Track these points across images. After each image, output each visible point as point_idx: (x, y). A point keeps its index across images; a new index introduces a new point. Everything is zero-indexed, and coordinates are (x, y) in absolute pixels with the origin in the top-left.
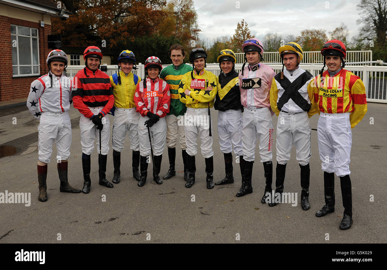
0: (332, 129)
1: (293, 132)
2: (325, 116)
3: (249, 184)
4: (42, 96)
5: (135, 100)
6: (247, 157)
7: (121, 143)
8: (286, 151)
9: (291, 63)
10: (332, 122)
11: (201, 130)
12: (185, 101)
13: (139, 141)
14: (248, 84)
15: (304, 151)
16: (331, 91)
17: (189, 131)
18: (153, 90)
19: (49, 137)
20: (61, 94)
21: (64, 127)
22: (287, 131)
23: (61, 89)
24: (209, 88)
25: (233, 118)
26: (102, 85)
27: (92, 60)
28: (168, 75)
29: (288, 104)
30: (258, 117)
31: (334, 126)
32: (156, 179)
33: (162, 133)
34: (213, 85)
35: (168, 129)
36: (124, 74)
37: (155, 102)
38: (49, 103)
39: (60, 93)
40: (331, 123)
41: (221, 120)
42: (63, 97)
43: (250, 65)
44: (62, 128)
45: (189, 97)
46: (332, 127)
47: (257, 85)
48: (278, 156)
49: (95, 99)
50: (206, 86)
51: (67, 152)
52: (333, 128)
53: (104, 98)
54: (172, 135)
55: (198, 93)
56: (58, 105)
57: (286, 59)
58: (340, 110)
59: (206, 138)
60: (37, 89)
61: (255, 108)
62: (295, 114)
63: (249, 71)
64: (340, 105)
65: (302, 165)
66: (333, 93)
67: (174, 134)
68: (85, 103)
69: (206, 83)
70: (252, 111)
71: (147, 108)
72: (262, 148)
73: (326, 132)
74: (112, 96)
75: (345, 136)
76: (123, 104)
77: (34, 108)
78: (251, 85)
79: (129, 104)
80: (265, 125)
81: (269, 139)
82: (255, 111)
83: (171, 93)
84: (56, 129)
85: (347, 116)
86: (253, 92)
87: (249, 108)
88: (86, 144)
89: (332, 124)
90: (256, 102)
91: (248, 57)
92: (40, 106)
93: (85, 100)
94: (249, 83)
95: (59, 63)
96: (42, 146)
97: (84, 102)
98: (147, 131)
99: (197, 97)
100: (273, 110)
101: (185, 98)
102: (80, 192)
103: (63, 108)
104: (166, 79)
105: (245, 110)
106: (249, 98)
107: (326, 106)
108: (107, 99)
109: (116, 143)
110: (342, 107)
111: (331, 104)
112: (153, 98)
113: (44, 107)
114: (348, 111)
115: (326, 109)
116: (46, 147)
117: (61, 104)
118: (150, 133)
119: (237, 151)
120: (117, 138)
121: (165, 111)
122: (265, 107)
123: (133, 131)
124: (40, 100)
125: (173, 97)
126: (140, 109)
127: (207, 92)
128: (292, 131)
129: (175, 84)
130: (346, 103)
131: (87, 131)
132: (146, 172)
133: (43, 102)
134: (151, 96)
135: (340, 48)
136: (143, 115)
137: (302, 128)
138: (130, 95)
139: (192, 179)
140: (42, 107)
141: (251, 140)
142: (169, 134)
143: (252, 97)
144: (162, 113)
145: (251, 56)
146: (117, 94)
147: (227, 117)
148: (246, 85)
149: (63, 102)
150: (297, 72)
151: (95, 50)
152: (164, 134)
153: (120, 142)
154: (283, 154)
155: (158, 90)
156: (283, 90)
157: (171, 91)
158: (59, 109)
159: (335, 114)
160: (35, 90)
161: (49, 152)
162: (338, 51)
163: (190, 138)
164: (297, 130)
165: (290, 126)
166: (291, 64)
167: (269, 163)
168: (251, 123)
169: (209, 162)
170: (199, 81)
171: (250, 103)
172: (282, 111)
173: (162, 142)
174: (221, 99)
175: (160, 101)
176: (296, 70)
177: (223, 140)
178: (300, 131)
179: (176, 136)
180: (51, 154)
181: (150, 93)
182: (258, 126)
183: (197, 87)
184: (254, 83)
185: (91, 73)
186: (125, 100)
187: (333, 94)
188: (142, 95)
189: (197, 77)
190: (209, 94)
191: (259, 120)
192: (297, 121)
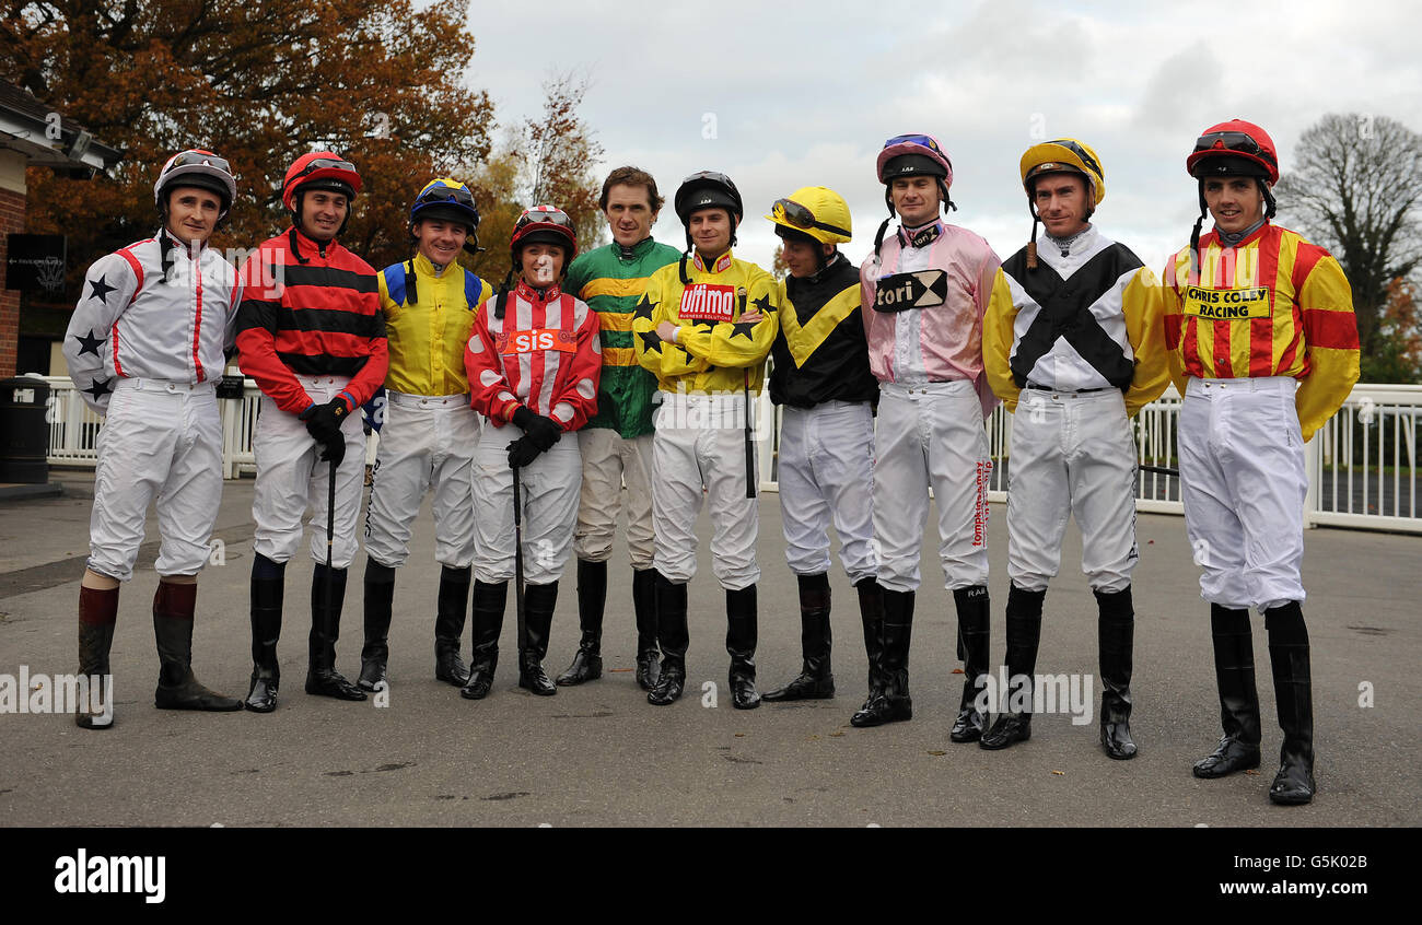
0: (1232, 433)
1: (1069, 461)
2: (1206, 391)
3: (897, 680)
4: (126, 317)
5: (466, 365)
6: (889, 576)
7: (400, 531)
8: (1045, 536)
9: (1063, 207)
10: (1233, 409)
11: (715, 477)
12: (657, 363)
13: (472, 526)
14: (899, 292)
15: (1112, 536)
16: (1229, 298)
17: (669, 480)
18: (539, 325)
19: (140, 474)
20: (199, 312)
21: (198, 442)
22: (1048, 461)
23: (199, 293)
24: (750, 317)
25: (843, 432)
26: (349, 296)
27: (323, 200)
28: (594, 278)
29: (1053, 357)
30: (934, 415)
31: (1238, 423)
32: (530, 680)
33: (566, 492)
34: (763, 304)
35: (585, 486)
36: (431, 266)
37: (547, 369)
38: (154, 343)
39: (195, 308)
40: (1230, 413)
41: (797, 440)
42: (207, 324)
43: (905, 226)
44: (189, 445)
45: (673, 349)
46: (1233, 425)
47: (930, 297)
48: (1014, 557)
49: (322, 344)
50: (737, 309)
51: (200, 544)
52: (1234, 431)
53: (354, 345)
54: (600, 508)
55: (710, 332)
56: (185, 354)
57: (1047, 194)
58: (1260, 367)
59: (733, 508)
60: (112, 289)
61: (926, 380)
62: (1079, 395)
63: (903, 247)
64: (1261, 346)
65: (1105, 591)
66: (1236, 301)
67: (607, 503)
68: (283, 356)
69: (737, 301)
70: (911, 393)
71: (515, 395)
72: (951, 535)
73: (1210, 449)
74: (380, 342)
75: (1282, 460)
76: (420, 380)
77: (90, 361)
78: (909, 297)
79: (442, 378)
80: (961, 445)
81: (976, 500)
82: (924, 393)
83: (604, 343)
84: (168, 445)
85: (1286, 388)
86: (918, 323)
87: (902, 380)
88: (275, 516)
89: (1233, 417)
90: (930, 357)
91: (900, 197)
92: (116, 353)
93: (285, 347)
94: (903, 289)
95: (201, 196)
96: (111, 507)
97: (278, 353)
98: (509, 480)
99: (705, 345)
100: (995, 387)
101: (659, 351)
102: (238, 707)
103: (203, 364)
104: (587, 293)
105: (887, 392)
106: (901, 343)
107: (1209, 352)
108: (366, 351)
109: (382, 528)
110: (1267, 355)
111: (1228, 342)
112: (539, 355)
113: (131, 356)
114: (1288, 369)
115: (1209, 363)
116: (122, 514)
117: (195, 350)
118: (522, 490)
119: (856, 558)
120: (388, 507)
121: (583, 406)
122: (962, 379)
123: (451, 486)
124: (116, 330)
125: (610, 362)
126: (487, 396)
127: (743, 329)
128: (1067, 456)
129: (620, 312)
130: (1281, 340)
131: (283, 467)
132: (495, 647)
133: (130, 340)
134: (534, 348)
135: (1252, 148)
136: (499, 422)
137: (1103, 446)
138: (450, 347)
139: (673, 675)
140: (124, 357)
141: (905, 509)
142: (586, 502)
143: (915, 340)
144: (573, 411)
145: (911, 191)
146: (398, 341)
147: (820, 430)
148: (889, 298)
149: (202, 342)
150: (1085, 244)
151: (336, 164)
152: (571, 497)
153: (398, 526)
154: (1033, 548)
155: (558, 326)
156: (1033, 306)
157: (606, 336)
158: (186, 367)
159: (1243, 380)
160: (101, 289)
161: (134, 533)
162: (1247, 159)
163: (673, 511)
164: (1087, 454)
165: (1058, 440)
166: (1064, 212)
167: (978, 592)
168: (908, 437)
169: (742, 606)
170: (711, 293)
171: (905, 363)
172: (1030, 387)
173: (563, 530)
174: (799, 363)
175: (564, 367)
176: (1082, 237)
177: (801, 518)
178: (1097, 455)
179: (612, 513)
180: (137, 543)
181: (530, 336)
182: (935, 449)
183: (705, 312)
184: (919, 290)
185: (312, 249)
186: (426, 361)
187: (1236, 308)
188: (498, 344)
189: (702, 278)
190: (750, 336)
191: (941, 426)
192: (1085, 422)
